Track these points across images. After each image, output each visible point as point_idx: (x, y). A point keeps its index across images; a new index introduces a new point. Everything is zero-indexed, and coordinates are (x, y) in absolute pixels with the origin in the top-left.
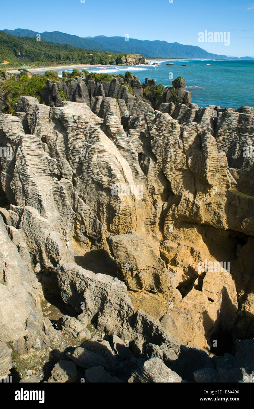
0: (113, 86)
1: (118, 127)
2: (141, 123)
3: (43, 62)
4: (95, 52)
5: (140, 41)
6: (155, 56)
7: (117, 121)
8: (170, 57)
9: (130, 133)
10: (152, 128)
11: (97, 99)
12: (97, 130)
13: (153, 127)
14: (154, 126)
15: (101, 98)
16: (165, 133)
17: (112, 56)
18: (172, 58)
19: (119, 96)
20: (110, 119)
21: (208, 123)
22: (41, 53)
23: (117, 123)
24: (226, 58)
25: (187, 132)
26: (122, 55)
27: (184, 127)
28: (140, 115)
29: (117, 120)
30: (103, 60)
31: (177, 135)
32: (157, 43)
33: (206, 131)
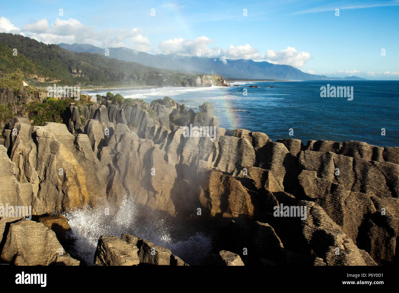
0: (134, 111)
3: (102, 81)
9: (103, 150)
17: (185, 77)
22: (101, 71)
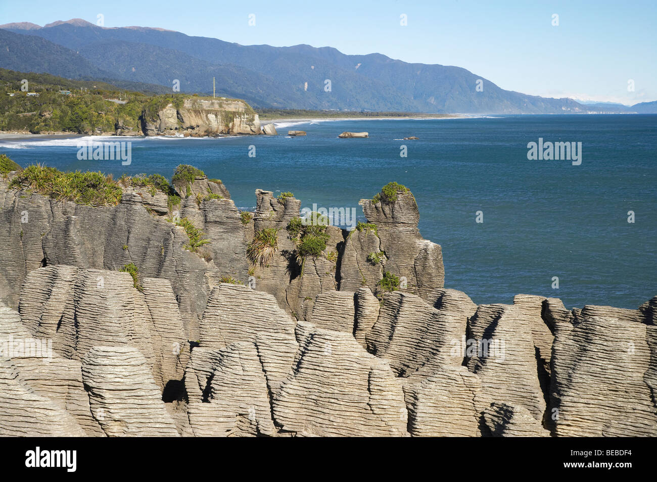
0: (121, 222)
1: (142, 393)
2: (241, 373)
4: (48, 86)
5: (234, 47)
6: (295, 106)
7: (136, 368)
8: (354, 110)
9: (193, 418)
10: (284, 394)
11: (54, 277)
12: (47, 412)
13: (291, 391)
14: (293, 386)
15: (66, 272)
16: (340, 416)
17: (121, 102)
18: (362, 114)
19: (150, 263)
20: (106, 362)
21: (516, 367)
23: (138, 379)
24: (577, 111)
25: (431, 410)
26: (162, 100)
27: (418, 386)
28: (236, 343)
29: (139, 362)
30: (85, 116)
31: (391, 423)
32: (302, 53)
33: (509, 404)
